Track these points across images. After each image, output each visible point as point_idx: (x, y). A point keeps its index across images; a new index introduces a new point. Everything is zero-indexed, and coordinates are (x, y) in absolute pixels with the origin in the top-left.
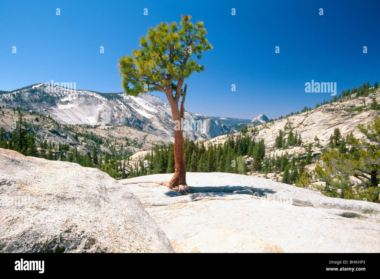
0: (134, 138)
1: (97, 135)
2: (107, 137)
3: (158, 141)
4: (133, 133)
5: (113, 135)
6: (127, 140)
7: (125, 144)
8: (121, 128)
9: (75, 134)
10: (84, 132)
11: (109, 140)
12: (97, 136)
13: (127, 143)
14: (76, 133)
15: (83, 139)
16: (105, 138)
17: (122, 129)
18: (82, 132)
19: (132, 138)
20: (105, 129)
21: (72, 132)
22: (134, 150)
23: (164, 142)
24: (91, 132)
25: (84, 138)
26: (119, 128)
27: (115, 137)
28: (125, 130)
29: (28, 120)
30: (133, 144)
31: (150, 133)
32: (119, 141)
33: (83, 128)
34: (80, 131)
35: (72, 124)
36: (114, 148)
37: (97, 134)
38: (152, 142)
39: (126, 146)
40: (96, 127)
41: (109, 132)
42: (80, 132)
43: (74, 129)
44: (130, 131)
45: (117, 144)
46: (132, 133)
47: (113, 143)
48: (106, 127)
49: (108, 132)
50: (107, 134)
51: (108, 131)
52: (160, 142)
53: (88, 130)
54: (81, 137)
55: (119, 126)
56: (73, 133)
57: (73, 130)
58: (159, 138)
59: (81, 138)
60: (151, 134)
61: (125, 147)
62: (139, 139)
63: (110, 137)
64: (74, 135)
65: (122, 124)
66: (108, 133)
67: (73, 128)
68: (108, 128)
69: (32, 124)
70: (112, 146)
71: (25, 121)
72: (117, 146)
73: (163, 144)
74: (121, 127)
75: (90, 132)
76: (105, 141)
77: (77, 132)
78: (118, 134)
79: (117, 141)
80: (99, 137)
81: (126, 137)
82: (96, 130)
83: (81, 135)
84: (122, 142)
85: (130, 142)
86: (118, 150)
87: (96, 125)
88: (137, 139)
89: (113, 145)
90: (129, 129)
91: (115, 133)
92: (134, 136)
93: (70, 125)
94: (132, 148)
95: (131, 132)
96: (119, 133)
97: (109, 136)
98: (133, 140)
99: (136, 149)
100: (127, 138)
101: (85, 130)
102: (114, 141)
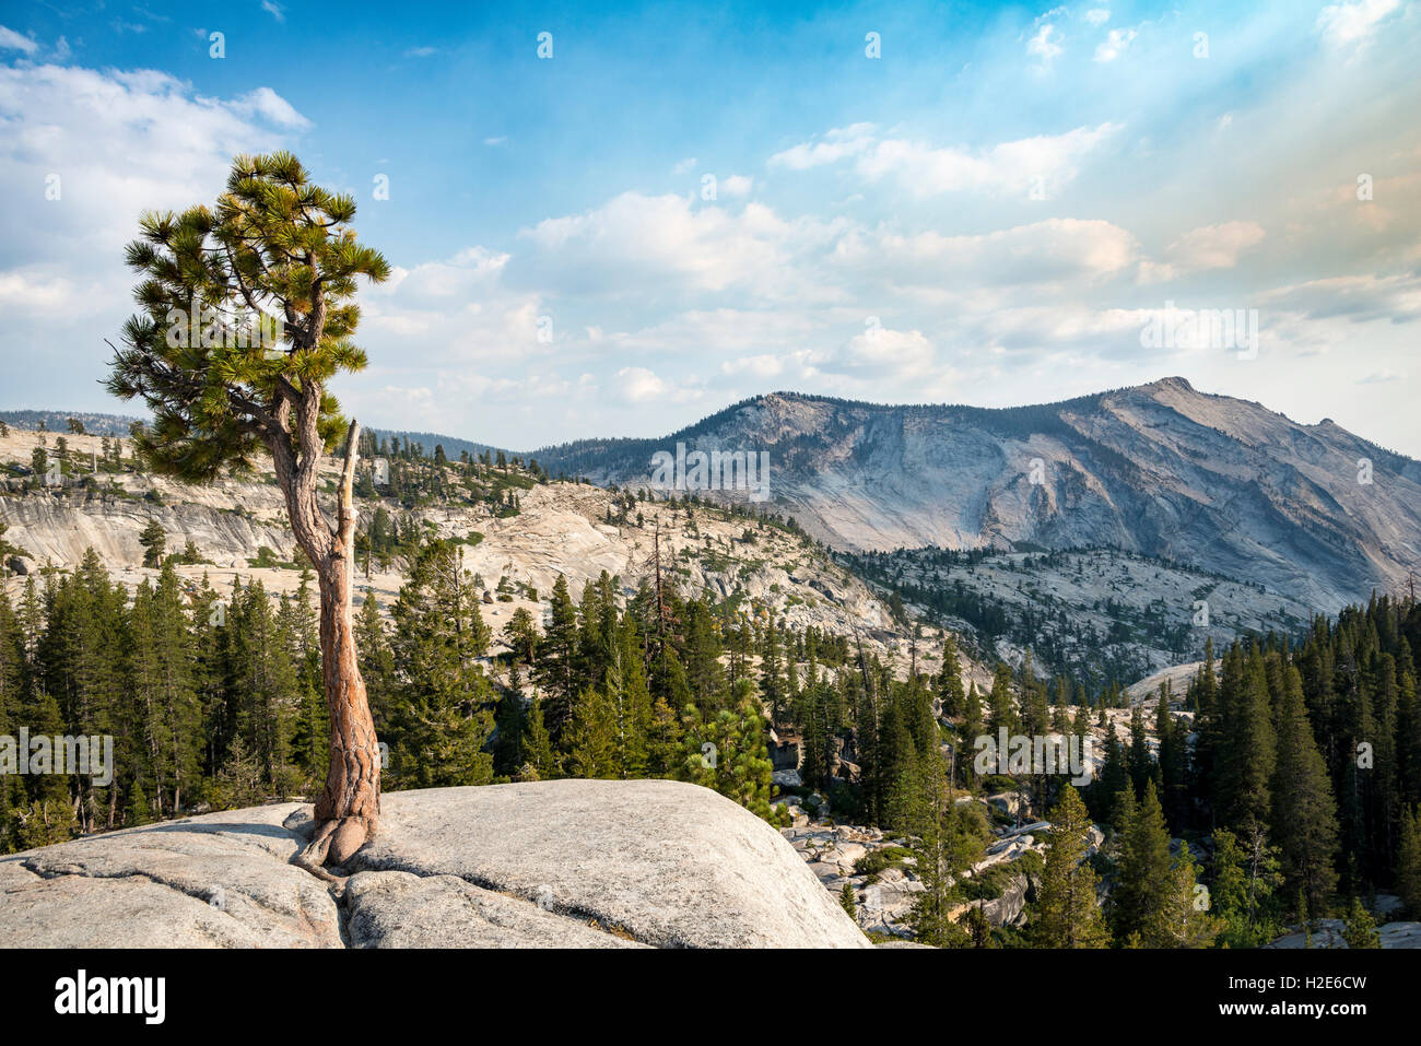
0: (1150, 601)
1: (979, 593)
2: (1023, 600)
3: (1268, 616)
4: (1141, 581)
5: (1052, 592)
6: (1113, 610)
7: (1107, 632)
8: (1086, 559)
9: (890, 593)
10: (925, 583)
11: (1036, 615)
12: (982, 599)
13: (1115, 628)
14: (894, 587)
15: (924, 614)
16: (1016, 606)
17: (1090, 564)
18: (918, 584)
19: (1139, 600)
20: (1012, 567)
21: (879, 582)
22: (1147, 659)
23: (1297, 620)
24: (957, 581)
25: (927, 608)
26: (1074, 559)
27: (1060, 602)
28: (1102, 568)
29: (720, 542)
30: (1142, 632)
31: (1225, 578)
32: (1078, 620)
33: (922, 567)
34: (911, 578)
35: (880, 549)
36: (1055, 651)
37: (982, 590)
38: (1234, 618)
39: (1110, 640)
40: (974, 558)
41: (1035, 581)
42: (914, 582)
43: (887, 570)
44: (1125, 569)
45: (1070, 632)
46: (1136, 581)
47: (1051, 627)
48: (1019, 558)
49: (1026, 579)
50: (1025, 589)
51: (1029, 574)
52: (1278, 620)
53: (942, 574)
54: (913, 603)
55: (1075, 550)
56: (883, 590)
57: (885, 574)
58: (1271, 601)
59: (914, 608)
60: (1229, 580)
61: (1105, 644)
62: (1171, 605)
63: (1040, 602)
64: (886, 595)
65: (1089, 541)
66: (1029, 584)
67: (882, 566)
68: (1028, 562)
69: (731, 555)
70: (1048, 641)
71: (709, 545)
72: (1072, 639)
73: (1293, 628)
74: (1083, 552)
75: (953, 582)
76: (1017, 620)
77: (900, 584)
78: (1075, 588)
79: (1068, 617)
80: (989, 603)
81: (1110, 599)
82: (978, 570)
83: (912, 595)
84: (1093, 622)
85: (1130, 624)
86: (1075, 658)
87: (976, 551)
88: (1161, 608)
89: (1050, 633)
90: (1125, 563)
91: (1056, 584)
92: (1146, 594)
93: (872, 555)
94: (1141, 652)
95: (1132, 575)
96: (1077, 580)
97: (1034, 598)
98: (1143, 609)
99: (1158, 656)
100: (1115, 602)
101: (931, 574)
102: (1055, 619)
